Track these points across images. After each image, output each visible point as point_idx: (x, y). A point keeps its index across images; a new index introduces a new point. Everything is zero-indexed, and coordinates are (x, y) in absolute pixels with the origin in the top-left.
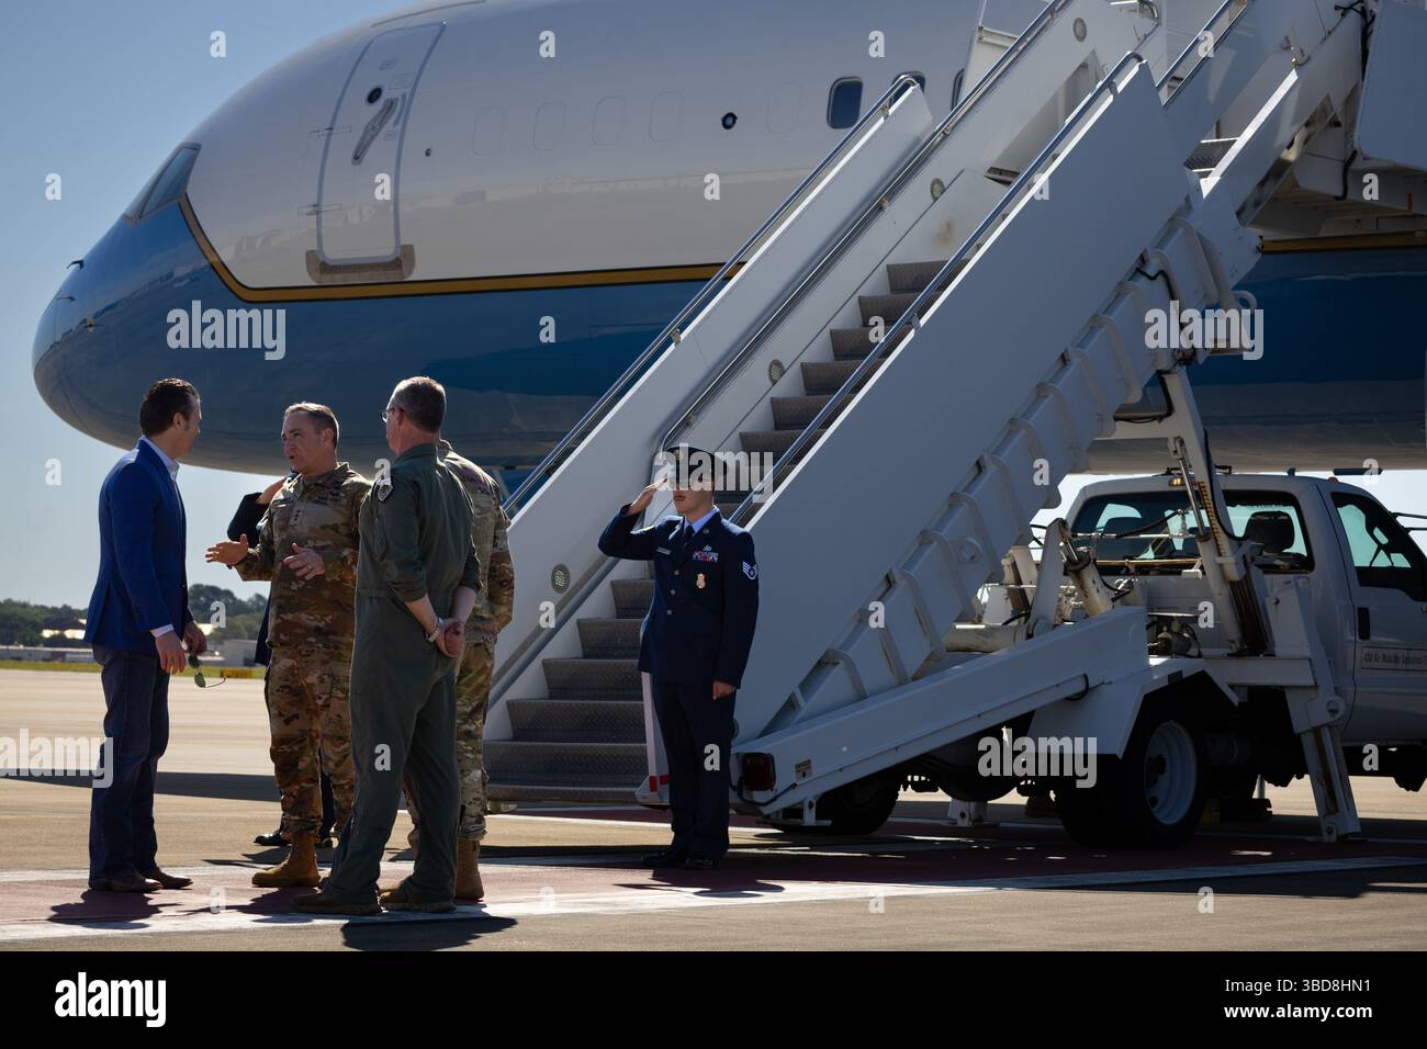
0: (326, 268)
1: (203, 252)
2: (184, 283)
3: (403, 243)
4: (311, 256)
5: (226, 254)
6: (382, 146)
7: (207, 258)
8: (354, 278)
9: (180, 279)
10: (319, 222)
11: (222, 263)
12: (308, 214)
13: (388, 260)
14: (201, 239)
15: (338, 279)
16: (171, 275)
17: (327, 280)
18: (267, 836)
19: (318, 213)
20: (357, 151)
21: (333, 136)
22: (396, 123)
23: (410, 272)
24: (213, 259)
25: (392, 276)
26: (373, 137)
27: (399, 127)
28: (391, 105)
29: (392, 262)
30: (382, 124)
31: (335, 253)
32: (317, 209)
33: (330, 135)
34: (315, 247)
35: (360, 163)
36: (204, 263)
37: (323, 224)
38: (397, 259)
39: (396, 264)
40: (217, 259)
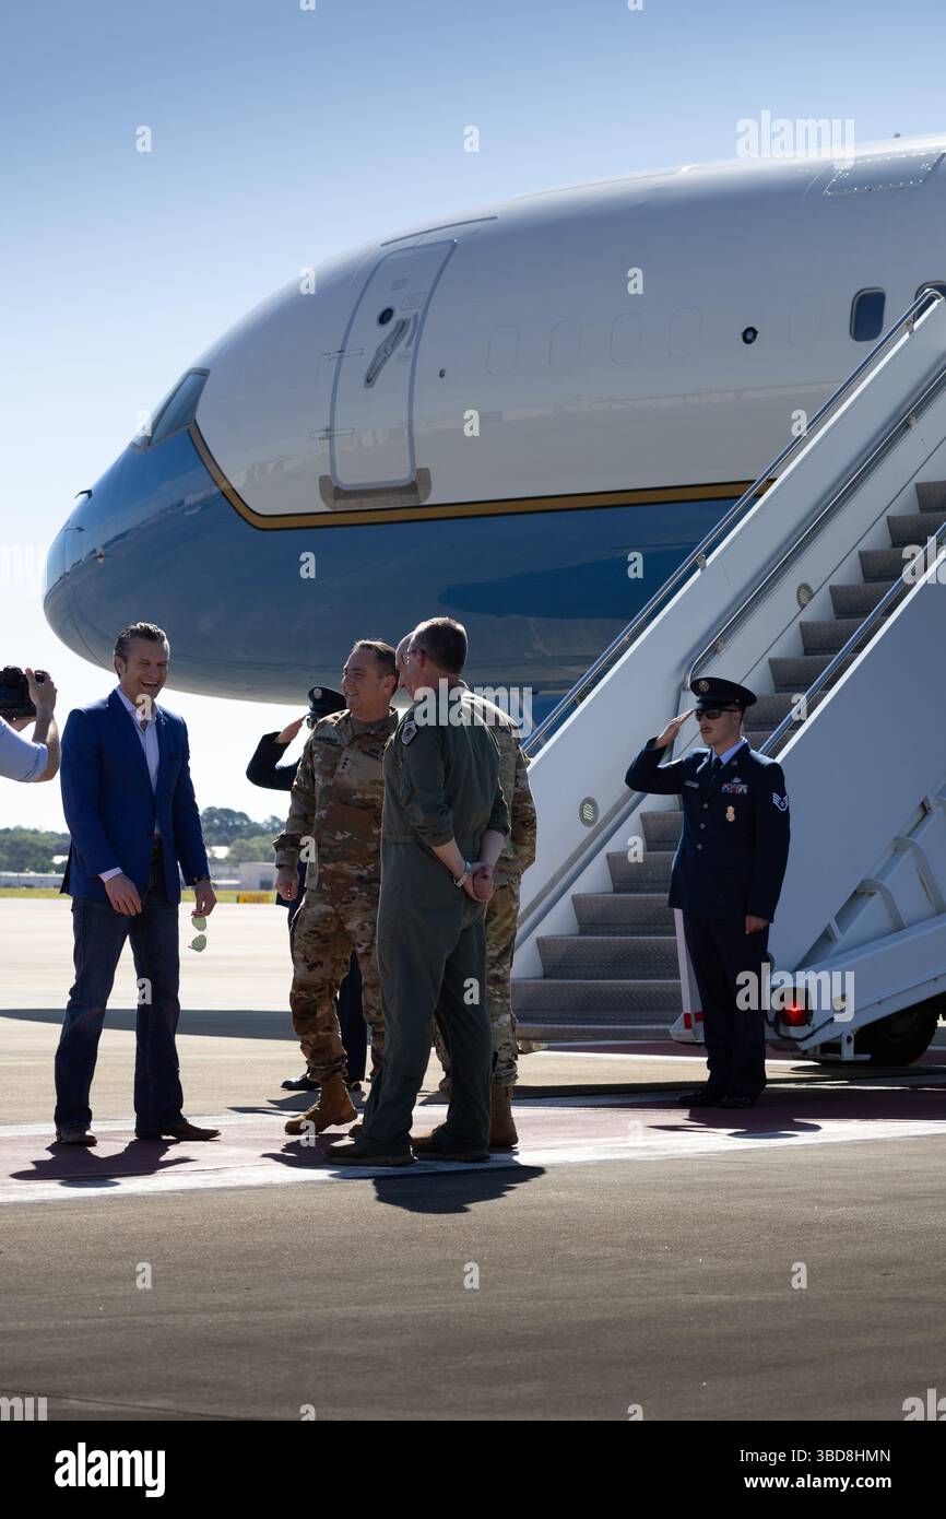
0: (340, 493)
1: (213, 479)
2: (195, 511)
3: (418, 466)
4: (325, 482)
5: (238, 481)
6: (394, 370)
7: (217, 484)
8: (369, 504)
9: (190, 507)
10: (332, 446)
11: (233, 490)
12: (320, 439)
13: (401, 484)
14: (210, 466)
15: (353, 504)
16: (181, 503)
17: (342, 505)
18: (294, 1080)
19: (331, 437)
20: (368, 374)
21: (344, 359)
22: (408, 346)
23: (427, 496)
24: (224, 486)
25: (408, 501)
26: (385, 359)
27: (411, 348)
28: (403, 325)
29: (407, 487)
30: (394, 345)
31: (348, 478)
32: (330, 433)
33: (341, 357)
34: (329, 473)
35: (372, 386)
36: (215, 490)
37: (337, 448)
38: (413, 483)
39: (412, 488)
40: (228, 486)
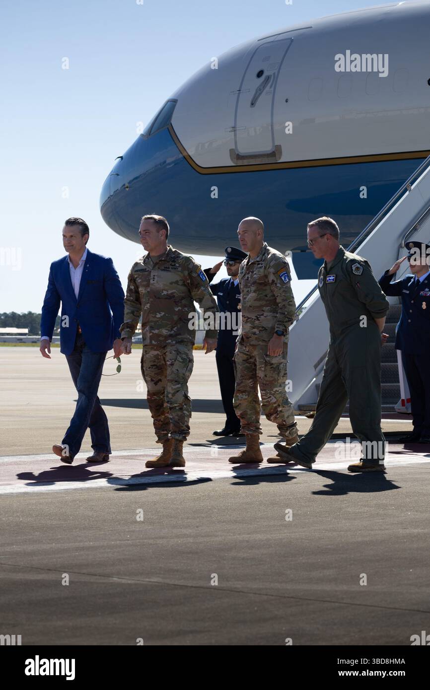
0: (239, 157)
1: (180, 151)
2: (171, 166)
3: (276, 144)
4: (232, 151)
5: (191, 152)
6: (264, 99)
7: (182, 154)
8: (252, 162)
9: (169, 164)
10: (235, 135)
11: (190, 156)
12: (230, 132)
13: (269, 153)
14: (179, 145)
15: (246, 162)
16: (165, 162)
17: (240, 163)
18: (219, 431)
19: (235, 131)
20: (252, 101)
21: (241, 94)
22: (271, 87)
23: (280, 158)
24: (185, 154)
25: (271, 160)
26: (260, 94)
27: (272, 89)
28: (268, 78)
29: (270, 154)
30: (264, 87)
31: (243, 150)
32: (234, 129)
33: (239, 93)
34: (234, 148)
35: (254, 107)
36: (181, 156)
37: (237, 136)
38: (274, 152)
39: (273, 154)
40: (186, 154)
